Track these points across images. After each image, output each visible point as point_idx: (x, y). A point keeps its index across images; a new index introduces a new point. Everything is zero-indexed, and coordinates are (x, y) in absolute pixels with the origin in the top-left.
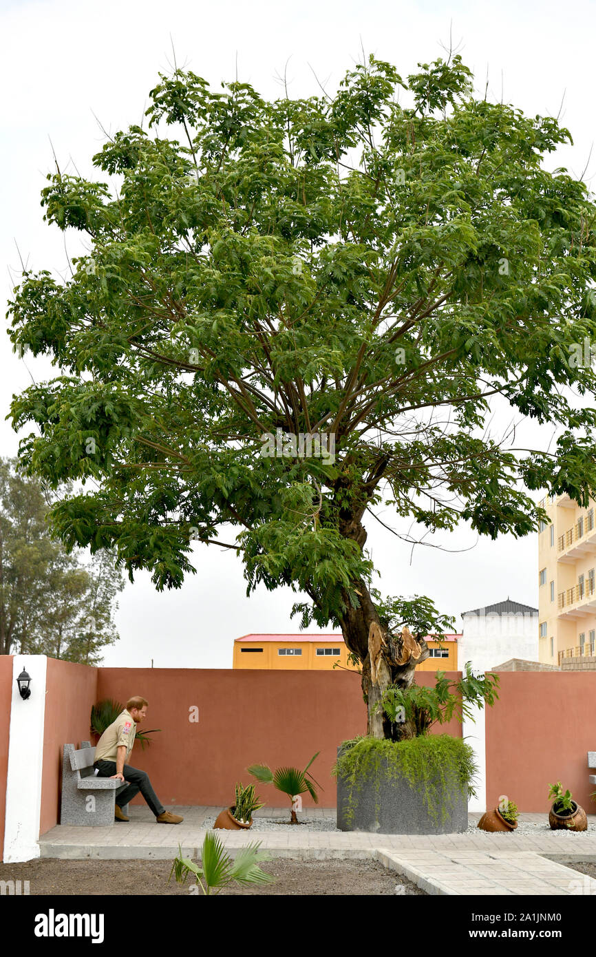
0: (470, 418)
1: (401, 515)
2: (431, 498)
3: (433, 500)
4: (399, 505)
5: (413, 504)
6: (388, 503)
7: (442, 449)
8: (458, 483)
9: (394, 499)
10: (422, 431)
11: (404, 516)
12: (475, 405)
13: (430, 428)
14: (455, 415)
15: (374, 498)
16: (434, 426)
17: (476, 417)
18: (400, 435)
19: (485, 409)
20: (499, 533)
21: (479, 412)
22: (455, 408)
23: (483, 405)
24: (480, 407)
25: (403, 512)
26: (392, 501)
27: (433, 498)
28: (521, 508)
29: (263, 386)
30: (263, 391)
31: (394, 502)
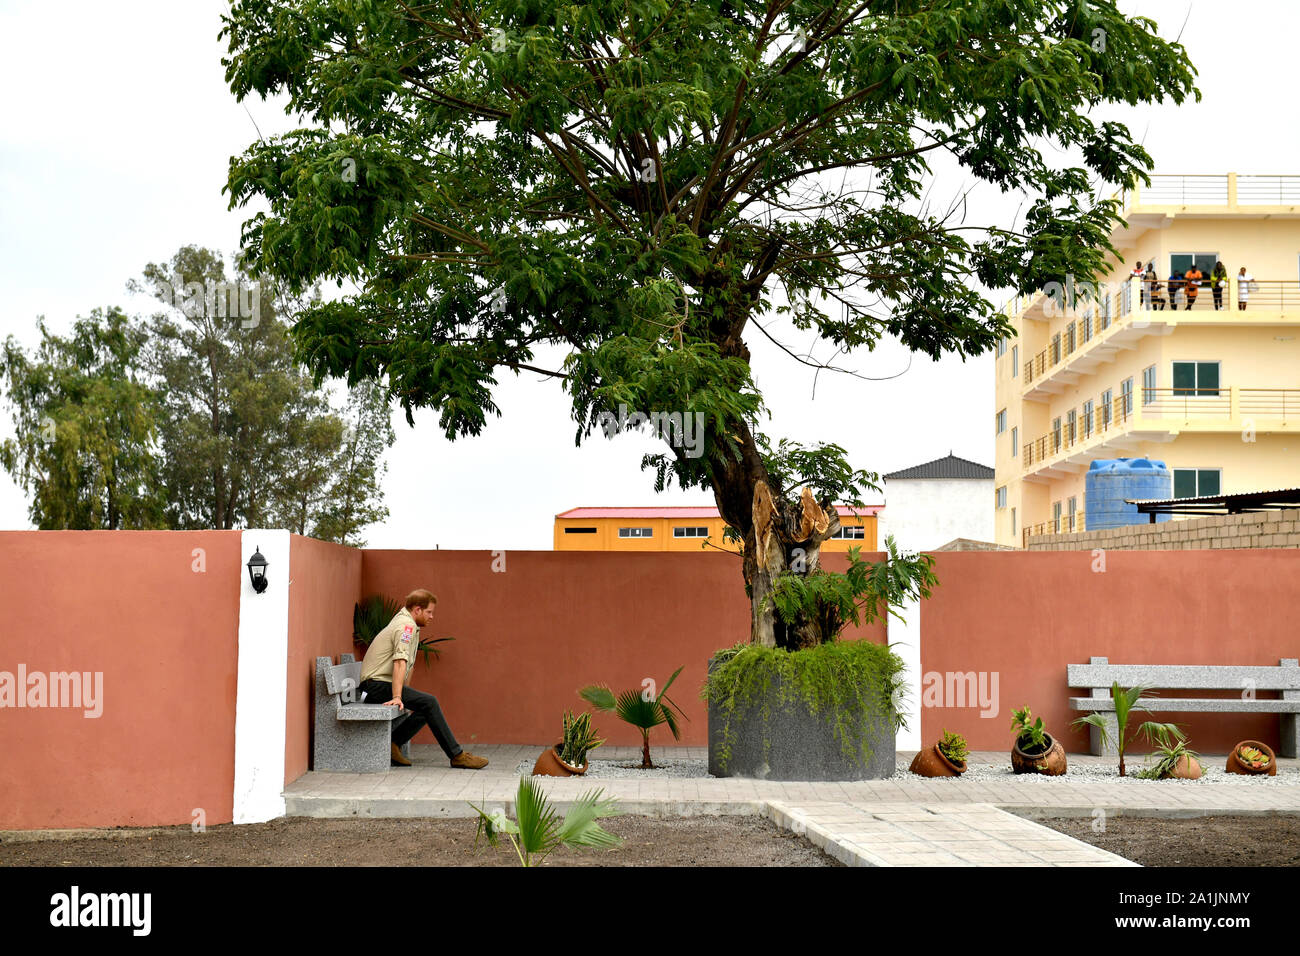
0: (901, 183)
1: (799, 327)
2: (843, 302)
3: (845, 305)
4: (796, 313)
5: (816, 311)
6: (781, 310)
7: (859, 231)
8: (881, 280)
9: (788, 305)
10: (829, 205)
11: (803, 328)
12: (907, 165)
13: (841, 200)
14: (878, 182)
15: (761, 305)
16: (847, 197)
17: (909, 182)
18: (798, 210)
19: (922, 170)
20: (943, 350)
21: (912, 175)
22: (878, 170)
23: (919, 166)
24: (915, 168)
25: (801, 322)
26: (786, 308)
27: (846, 303)
28: (973, 315)
29: (597, 141)
30: (597, 147)
31: (788, 310)
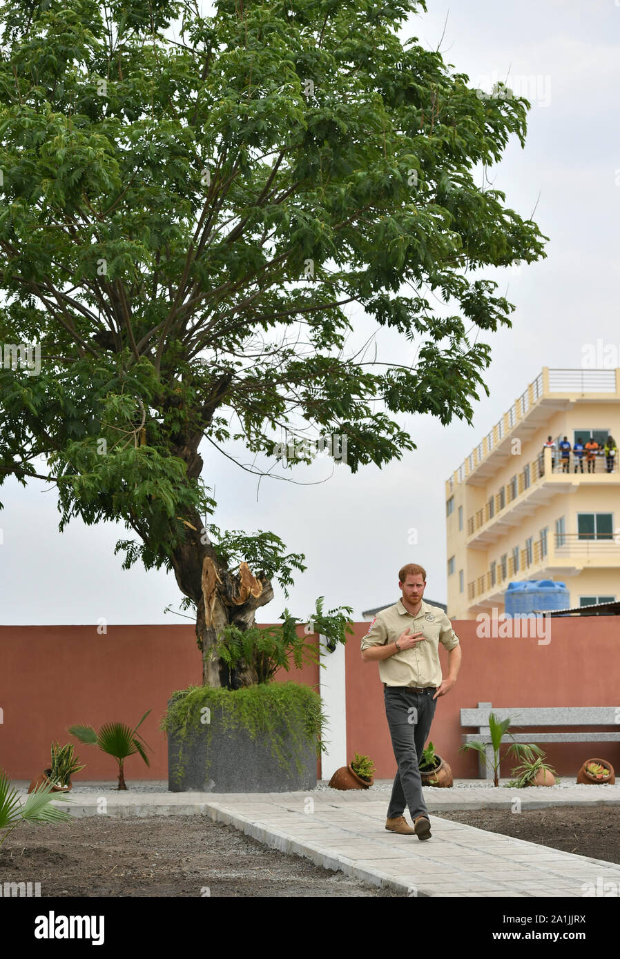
0: (328, 336)
1: (252, 450)
2: (282, 426)
3: (283, 428)
4: (249, 439)
5: (264, 437)
6: (237, 437)
7: (297, 373)
8: (314, 409)
9: (243, 433)
10: (273, 353)
11: (255, 451)
12: (334, 324)
13: (283, 349)
14: (311, 336)
15: (222, 435)
16: (287, 348)
17: (335, 336)
18: (249, 357)
19: (345, 327)
20: (360, 464)
21: (338, 331)
22: (312, 327)
23: (343, 323)
24: (340, 325)
25: (254, 447)
26: (241, 435)
27: (284, 427)
28: (383, 434)
29: (90, 305)
30: (90, 309)
31: (243, 437)
